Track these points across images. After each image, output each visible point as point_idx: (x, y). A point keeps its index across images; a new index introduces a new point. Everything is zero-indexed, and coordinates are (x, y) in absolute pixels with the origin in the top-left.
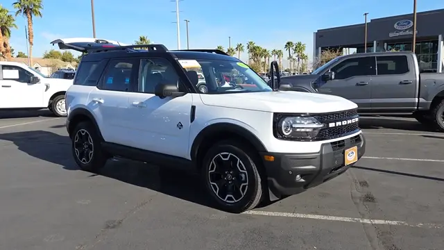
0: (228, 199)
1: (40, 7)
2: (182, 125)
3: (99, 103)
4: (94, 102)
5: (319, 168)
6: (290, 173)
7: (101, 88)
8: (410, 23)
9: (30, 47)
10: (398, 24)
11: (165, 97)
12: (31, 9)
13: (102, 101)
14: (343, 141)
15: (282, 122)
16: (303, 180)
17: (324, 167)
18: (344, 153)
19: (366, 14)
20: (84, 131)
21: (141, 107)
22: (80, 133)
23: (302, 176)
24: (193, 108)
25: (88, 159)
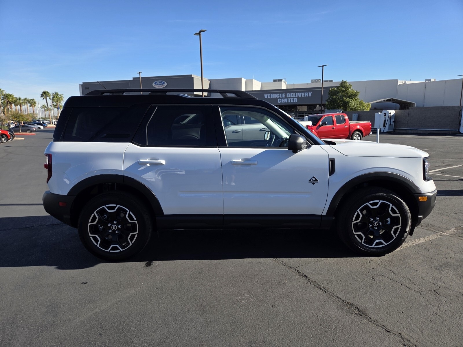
8: (164, 83)
10: (155, 83)
19: (139, 73)
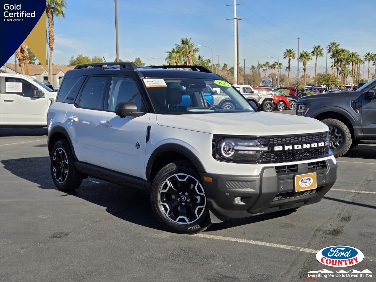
0: (179, 221)
1: (62, 5)
2: (139, 145)
3: (74, 121)
4: (70, 120)
5: (258, 191)
6: (227, 194)
7: (77, 106)
9: (51, 53)
11: (125, 117)
12: (53, 8)
13: (76, 119)
14: (296, 165)
15: (221, 144)
16: (242, 203)
17: (264, 191)
18: (294, 178)
20: (61, 149)
21: (107, 126)
22: (57, 152)
23: (242, 199)
24: (149, 128)
25: (63, 179)
